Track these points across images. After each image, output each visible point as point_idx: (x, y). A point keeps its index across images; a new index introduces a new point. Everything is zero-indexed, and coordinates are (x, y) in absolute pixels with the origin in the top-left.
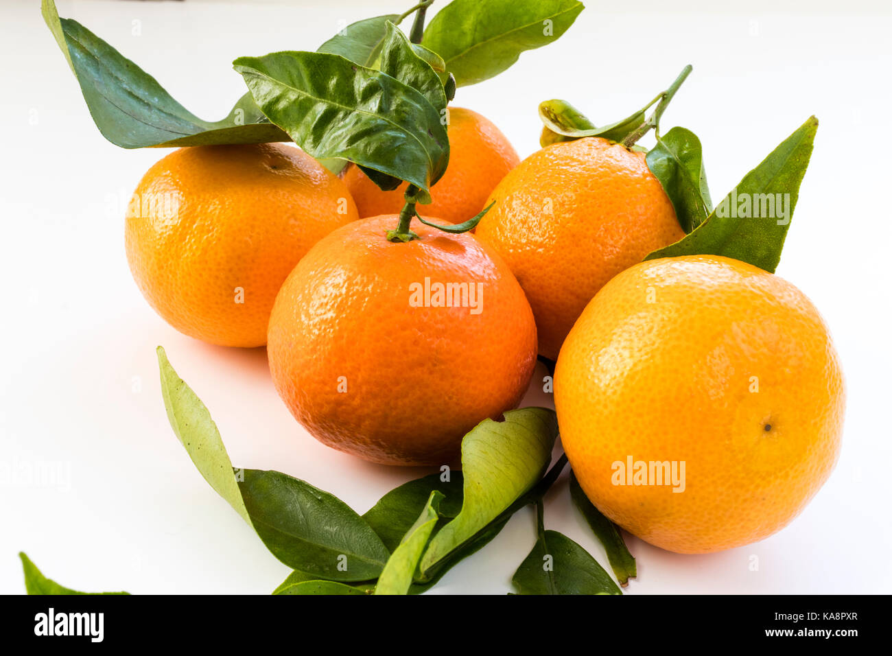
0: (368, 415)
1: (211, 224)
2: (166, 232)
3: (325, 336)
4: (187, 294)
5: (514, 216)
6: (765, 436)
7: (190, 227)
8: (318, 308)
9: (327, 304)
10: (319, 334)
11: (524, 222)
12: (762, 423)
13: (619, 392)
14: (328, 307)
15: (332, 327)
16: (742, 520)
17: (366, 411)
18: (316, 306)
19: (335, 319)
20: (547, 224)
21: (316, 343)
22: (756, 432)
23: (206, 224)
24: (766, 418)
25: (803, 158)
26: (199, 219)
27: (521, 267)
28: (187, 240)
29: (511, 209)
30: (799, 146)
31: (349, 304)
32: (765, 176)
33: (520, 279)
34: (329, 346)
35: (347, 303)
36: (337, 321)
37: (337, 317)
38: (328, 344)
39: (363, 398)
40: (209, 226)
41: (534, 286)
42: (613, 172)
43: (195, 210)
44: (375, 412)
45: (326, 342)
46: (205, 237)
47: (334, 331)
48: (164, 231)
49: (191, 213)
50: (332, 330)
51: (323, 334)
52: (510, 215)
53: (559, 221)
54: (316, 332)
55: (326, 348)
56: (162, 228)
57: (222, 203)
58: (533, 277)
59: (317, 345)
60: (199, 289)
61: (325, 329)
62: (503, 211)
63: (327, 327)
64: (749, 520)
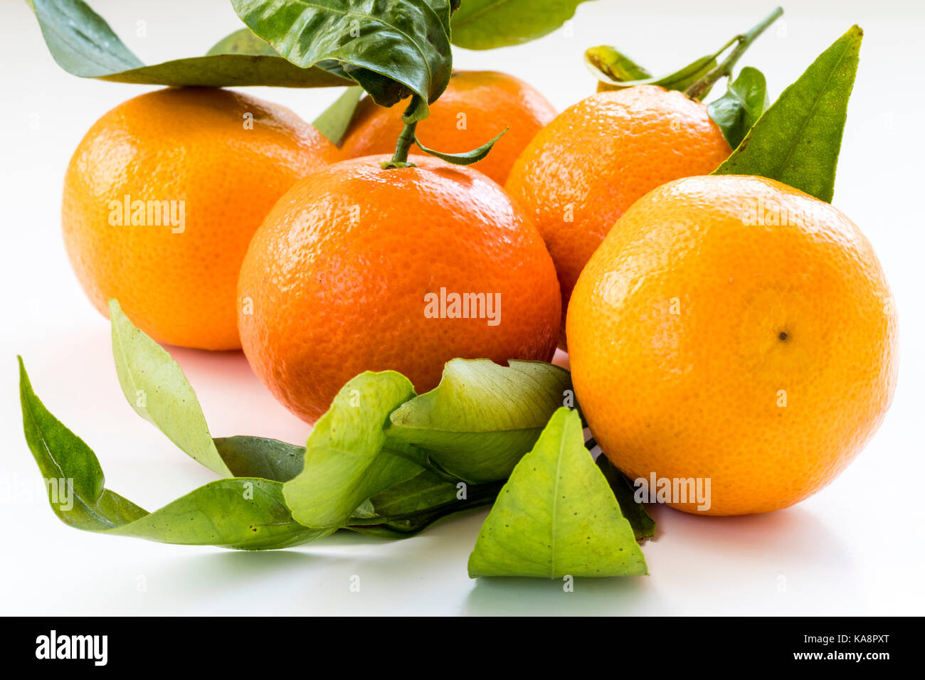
0: (351, 352)
1: (175, 169)
2: (119, 182)
3: (305, 261)
4: (140, 258)
5: (543, 171)
6: (781, 345)
7: (149, 173)
8: (299, 233)
9: (309, 228)
10: (299, 262)
11: (554, 176)
12: (776, 328)
13: (622, 299)
14: (311, 231)
15: (314, 251)
16: (758, 440)
17: (349, 347)
18: (297, 232)
19: (318, 243)
20: (580, 174)
21: (294, 272)
22: (770, 340)
23: (169, 170)
24: (781, 324)
25: (849, 72)
26: (160, 165)
27: (549, 228)
28: (144, 190)
29: (540, 164)
30: (844, 58)
31: (334, 226)
32: (808, 93)
33: (550, 244)
34: (310, 273)
35: (331, 225)
36: (320, 244)
37: (320, 240)
38: (308, 271)
39: (346, 331)
40: (171, 172)
41: (563, 250)
42: (661, 114)
43: (155, 156)
44: (359, 347)
45: (306, 269)
46: (166, 185)
47: (315, 256)
48: (117, 180)
49: (150, 158)
50: (313, 255)
51: (303, 261)
52: (538, 171)
53: (593, 168)
54: (296, 259)
55: (306, 275)
56: (115, 178)
57: (189, 148)
58: (562, 239)
59: (296, 273)
60: (155, 250)
61: (306, 255)
62: (531, 167)
63: (308, 252)
64: (766, 441)
